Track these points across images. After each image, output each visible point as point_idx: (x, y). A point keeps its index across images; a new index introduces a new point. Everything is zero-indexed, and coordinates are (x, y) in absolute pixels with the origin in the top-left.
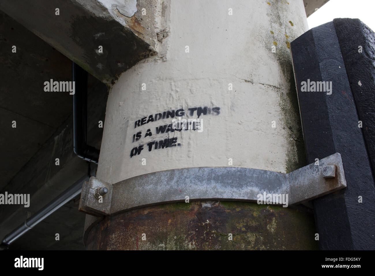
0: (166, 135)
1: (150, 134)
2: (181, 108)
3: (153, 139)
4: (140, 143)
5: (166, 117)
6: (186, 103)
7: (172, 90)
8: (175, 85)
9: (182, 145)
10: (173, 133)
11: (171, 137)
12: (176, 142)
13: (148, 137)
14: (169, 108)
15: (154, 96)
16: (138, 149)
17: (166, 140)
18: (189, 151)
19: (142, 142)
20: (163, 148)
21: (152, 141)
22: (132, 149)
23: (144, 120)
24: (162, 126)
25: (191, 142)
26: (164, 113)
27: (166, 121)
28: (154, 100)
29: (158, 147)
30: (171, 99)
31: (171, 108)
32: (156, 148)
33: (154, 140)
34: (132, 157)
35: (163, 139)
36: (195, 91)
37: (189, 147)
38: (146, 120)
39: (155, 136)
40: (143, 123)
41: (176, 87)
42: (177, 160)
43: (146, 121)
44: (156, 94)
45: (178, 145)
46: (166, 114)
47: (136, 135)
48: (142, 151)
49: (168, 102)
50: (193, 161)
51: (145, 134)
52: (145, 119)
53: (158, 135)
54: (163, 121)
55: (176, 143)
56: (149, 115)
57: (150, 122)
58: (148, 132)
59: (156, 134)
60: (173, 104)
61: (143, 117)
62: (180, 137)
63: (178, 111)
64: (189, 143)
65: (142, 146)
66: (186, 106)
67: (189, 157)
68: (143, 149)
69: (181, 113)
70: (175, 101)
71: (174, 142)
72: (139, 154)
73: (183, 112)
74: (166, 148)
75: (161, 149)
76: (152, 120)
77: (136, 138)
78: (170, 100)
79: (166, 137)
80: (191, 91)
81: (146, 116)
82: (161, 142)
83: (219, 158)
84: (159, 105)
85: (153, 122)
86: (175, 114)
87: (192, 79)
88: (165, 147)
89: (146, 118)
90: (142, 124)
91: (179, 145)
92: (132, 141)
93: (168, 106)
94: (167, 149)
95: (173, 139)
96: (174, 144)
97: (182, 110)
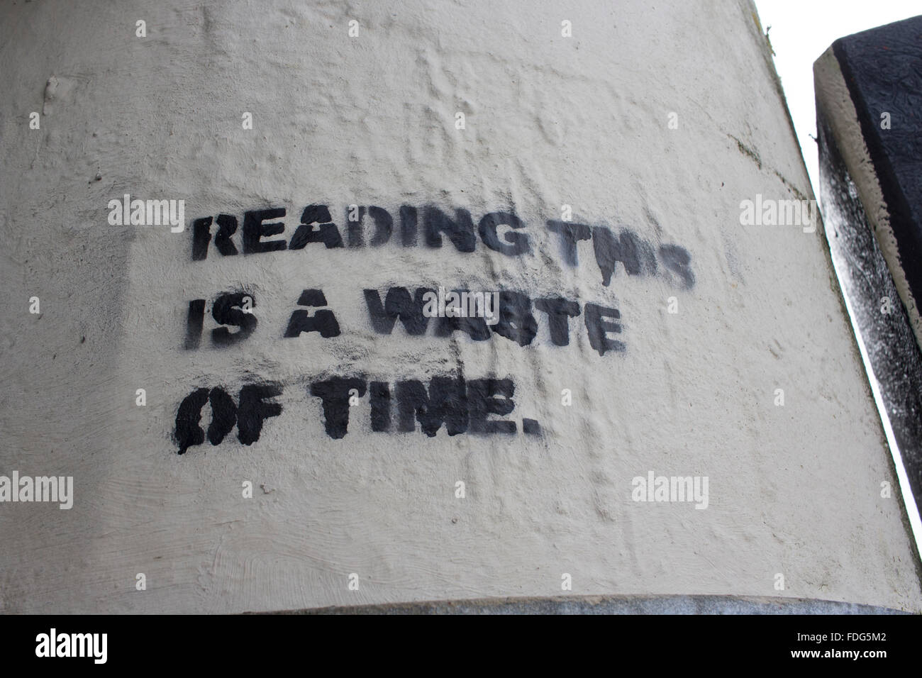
0: (437, 350)
1: (328, 325)
2: (504, 207)
3: (347, 361)
4: (250, 368)
5: (420, 238)
6: (528, 183)
7: (434, 93)
8: (444, 70)
9: (553, 433)
10: (484, 345)
11: (474, 371)
12: (508, 407)
13: (309, 338)
14: (430, 188)
15: (325, 101)
16: (237, 401)
17: (439, 383)
18: (599, 479)
19: (267, 364)
20: (430, 430)
21: (341, 374)
22: (184, 390)
23: (265, 222)
24: (403, 290)
25: (599, 422)
26: (408, 212)
27: (425, 265)
28: (323, 122)
29: (394, 421)
30: (437, 140)
31: (445, 193)
32: (379, 423)
33: (359, 366)
34: (191, 449)
35: (422, 375)
36: (558, 129)
37: (591, 455)
38: (280, 228)
39: (367, 344)
40: (263, 239)
41: (454, 82)
42: (538, 530)
43: (287, 236)
44: (336, 93)
45: (526, 430)
46: (420, 220)
47: (208, 308)
48: (271, 427)
49: (418, 155)
50: (629, 546)
51: (288, 314)
52: (277, 220)
53: (382, 339)
54: (407, 260)
55: (511, 417)
56: (302, 201)
57: (314, 250)
58: (311, 311)
59: (370, 331)
60: (451, 170)
61: (253, 205)
62: (532, 380)
63: (489, 221)
64: (587, 430)
65: (272, 389)
66: (533, 200)
67: (602, 515)
68: (276, 410)
69: (509, 236)
70: (461, 160)
71: (497, 402)
72: (249, 437)
73: (520, 231)
74: (452, 433)
75: (417, 436)
76: (331, 239)
77: (209, 323)
78: (431, 146)
79: (440, 366)
80: (541, 127)
81: (278, 203)
82: (410, 389)
83: (747, 539)
84: (362, 153)
85: (340, 254)
86: (476, 234)
87: (536, 68)
88: (442, 431)
89: (281, 212)
90: (253, 246)
91: (531, 427)
92: (179, 342)
93: (427, 179)
94: (458, 444)
95: (491, 384)
96: (498, 418)
97: (514, 221)
